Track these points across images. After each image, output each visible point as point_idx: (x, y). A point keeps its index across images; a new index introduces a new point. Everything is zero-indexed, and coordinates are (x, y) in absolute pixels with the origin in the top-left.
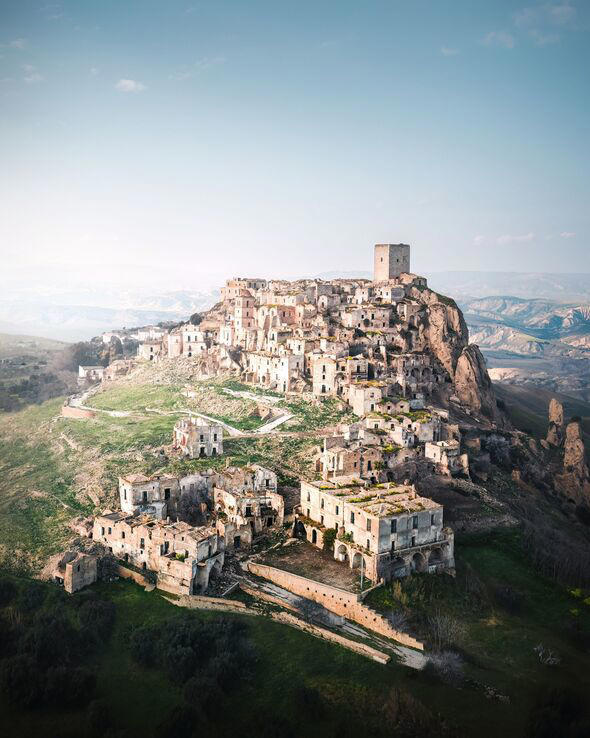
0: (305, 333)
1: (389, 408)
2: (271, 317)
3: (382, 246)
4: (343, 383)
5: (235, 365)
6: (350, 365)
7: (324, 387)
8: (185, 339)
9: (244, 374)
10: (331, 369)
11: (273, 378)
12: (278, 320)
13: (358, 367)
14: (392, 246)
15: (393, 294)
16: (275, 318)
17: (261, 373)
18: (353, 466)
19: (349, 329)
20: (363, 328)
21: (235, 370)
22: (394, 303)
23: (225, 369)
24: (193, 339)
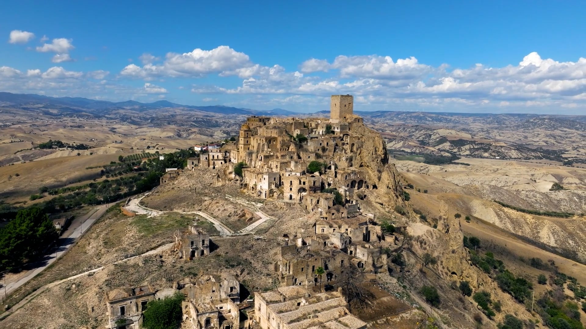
0: (282, 156)
1: (333, 214)
2: (261, 144)
3: (336, 96)
4: (304, 194)
5: (237, 177)
6: (308, 181)
7: (291, 196)
8: (211, 158)
9: (242, 185)
10: (296, 183)
11: (258, 188)
12: (266, 147)
13: (314, 182)
14: (342, 96)
15: (341, 129)
16: (263, 145)
17: (251, 185)
18: (300, 270)
19: (312, 153)
20: (320, 152)
21: (237, 180)
22: (342, 135)
23: (230, 180)
24: (216, 158)
